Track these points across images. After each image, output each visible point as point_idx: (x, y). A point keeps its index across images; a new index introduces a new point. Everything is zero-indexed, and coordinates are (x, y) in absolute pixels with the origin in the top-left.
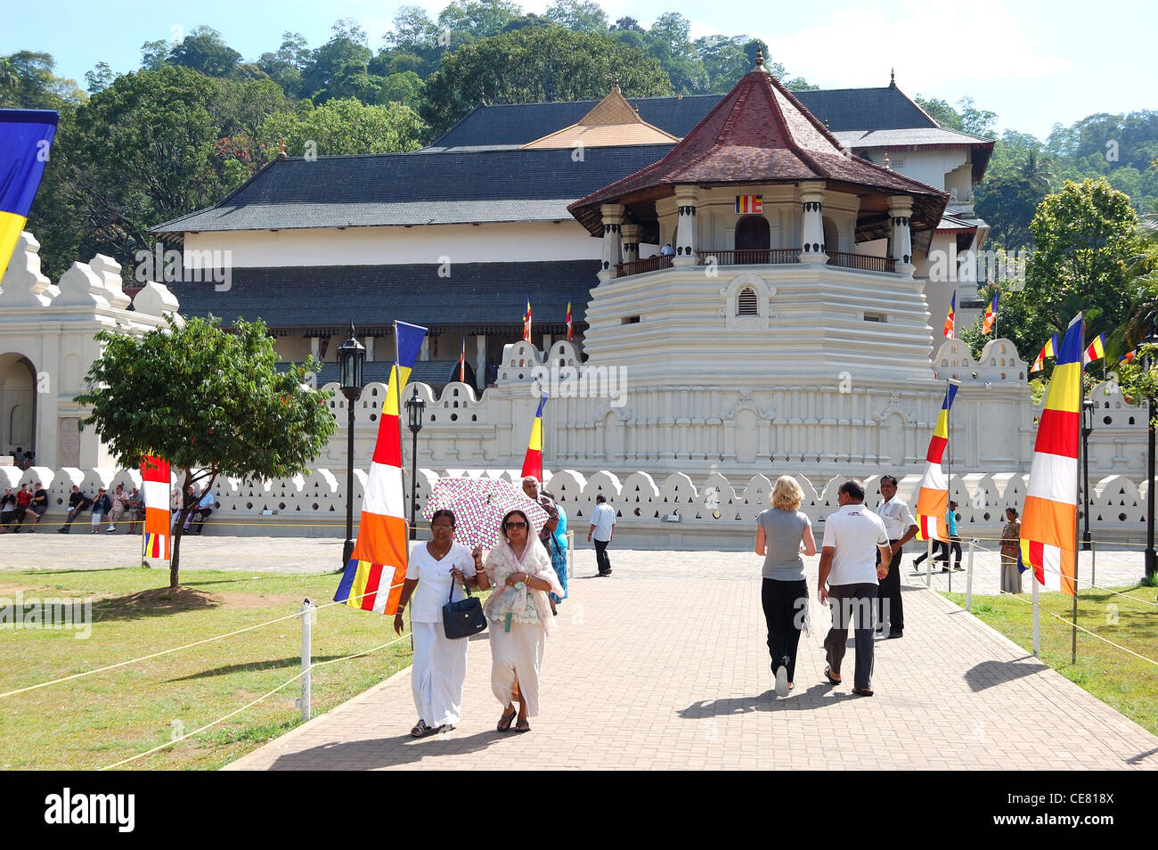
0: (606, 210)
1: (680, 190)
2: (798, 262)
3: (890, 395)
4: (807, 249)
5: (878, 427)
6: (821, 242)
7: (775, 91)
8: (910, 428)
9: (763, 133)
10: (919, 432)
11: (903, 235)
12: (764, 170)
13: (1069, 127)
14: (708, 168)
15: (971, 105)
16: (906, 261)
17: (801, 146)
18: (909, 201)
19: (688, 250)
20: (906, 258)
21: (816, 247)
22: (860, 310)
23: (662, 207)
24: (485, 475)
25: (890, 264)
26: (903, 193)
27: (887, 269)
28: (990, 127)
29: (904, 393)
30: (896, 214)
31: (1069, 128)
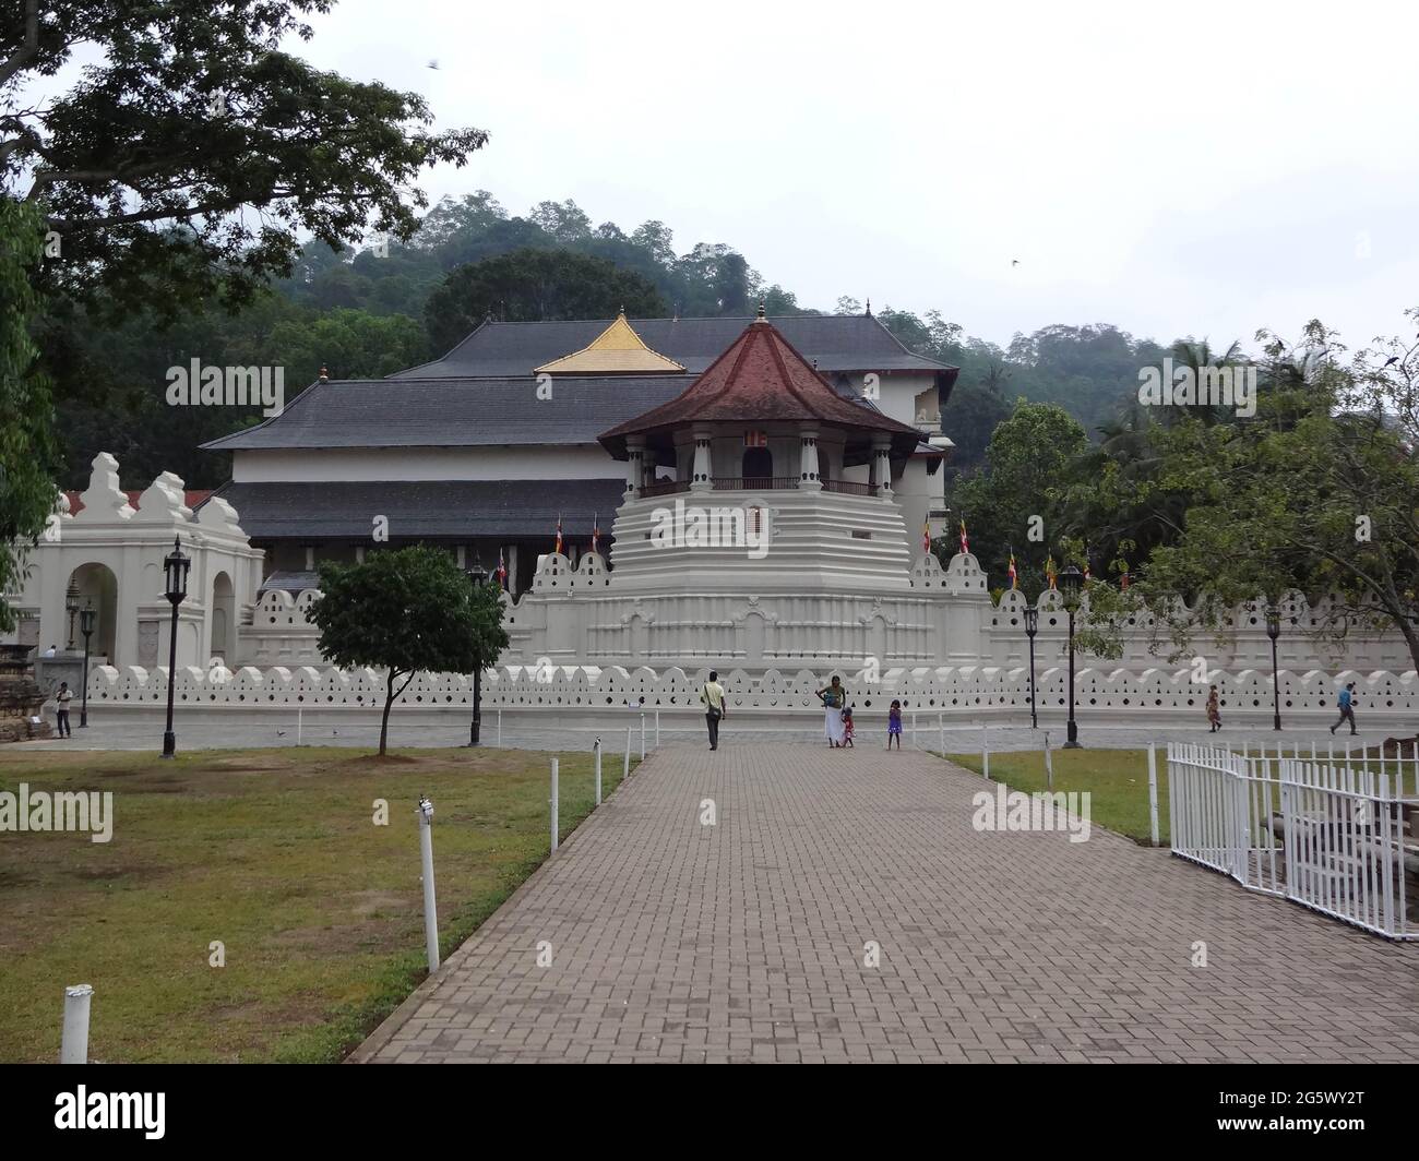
0: (629, 440)
1: (696, 427)
2: (797, 488)
3: (874, 600)
4: (805, 478)
5: (864, 629)
6: (816, 472)
7: (775, 338)
8: (891, 629)
9: (766, 377)
10: (899, 633)
11: (884, 466)
12: (768, 411)
13: (1028, 335)
14: (721, 407)
15: (939, 318)
16: (886, 488)
17: (798, 389)
18: (888, 438)
19: (704, 477)
20: (886, 484)
21: (812, 476)
22: (850, 529)
23: (678, 437)
24: (523, 671)
25: (873, 489)
26: (884, 430)
27: (870, 494)
28: (955, 337)
29: (885, 599)
30: (878, 447)
31: (1028, 337)
